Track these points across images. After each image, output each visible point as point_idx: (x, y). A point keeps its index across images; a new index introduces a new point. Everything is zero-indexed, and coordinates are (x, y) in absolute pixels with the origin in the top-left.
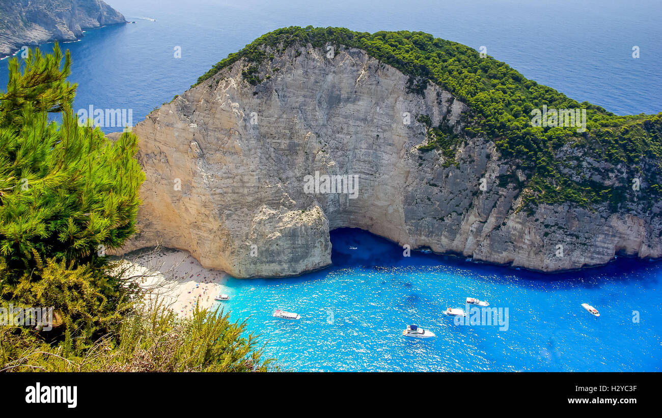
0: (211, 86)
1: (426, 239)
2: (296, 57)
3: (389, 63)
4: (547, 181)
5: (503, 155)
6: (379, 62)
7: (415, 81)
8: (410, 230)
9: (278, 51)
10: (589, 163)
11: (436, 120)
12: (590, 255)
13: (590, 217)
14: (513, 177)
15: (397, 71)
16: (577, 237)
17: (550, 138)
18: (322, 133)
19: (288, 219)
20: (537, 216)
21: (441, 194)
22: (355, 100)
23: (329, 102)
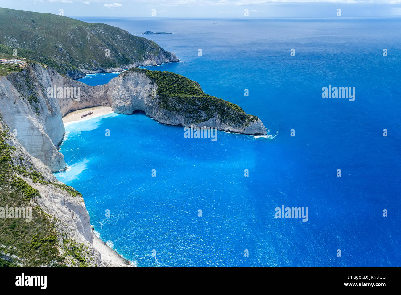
0: (118, 77)
1: (148, 114)
2: (133, 74)
4: (165, 104)
6: (146, 77)
7: (152, 81)
8: (147, 111)
10: (174, 103)
12: (170, 122)
13: (172, 114)
14: (160, 103)
15: (149, 79)
16: (168, 118)
18: (134, 89)
19: (124, 103)
20: (161, 111)
21: (151, 105)
22: (141, 84)
23: (137, 83)
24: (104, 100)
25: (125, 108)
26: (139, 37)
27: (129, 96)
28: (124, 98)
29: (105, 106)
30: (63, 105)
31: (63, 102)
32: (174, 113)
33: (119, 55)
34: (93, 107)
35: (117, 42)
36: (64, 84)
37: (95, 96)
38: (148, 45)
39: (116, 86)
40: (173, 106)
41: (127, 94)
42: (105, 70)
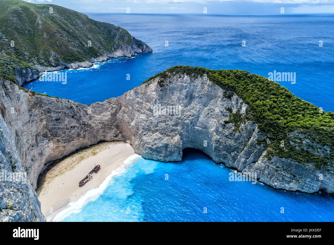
0: (146, 86)
1: (222, 160)
2: (179, 78)
3: (217, 84)
5: (261, 130)
6: (213, 83)
7: (227, 93)
8: (216, 154)
9: (173, 75)
10: (307, 142)
11: (235, 111)
12: (301, 186)
13: (303, 168)
14: (265, 141)
15: (220, 88)
16: (294, 176)
17: (288, 127)
18: (185, 109)
19: (166, 140)
20: (272, 161)
21: (231, 142)
22: (201, 98)
23: (190, 97)
24: (110, 129)
25: (169, 149)
26: (104, 23)
27: (176, 125)
28: (164, 129)
29: (113, 141)
30: (32, 160)
31: (32, 153)
32: (311, 166)
33: (83, 45)
34: (91, 146)
35: (77, 29)
36: (30, 110)
37: (93, 125)
38: (116, 32)
39: (142, 103)
40: (303, 150)
41: (171, 120)
42: (69, 66)
